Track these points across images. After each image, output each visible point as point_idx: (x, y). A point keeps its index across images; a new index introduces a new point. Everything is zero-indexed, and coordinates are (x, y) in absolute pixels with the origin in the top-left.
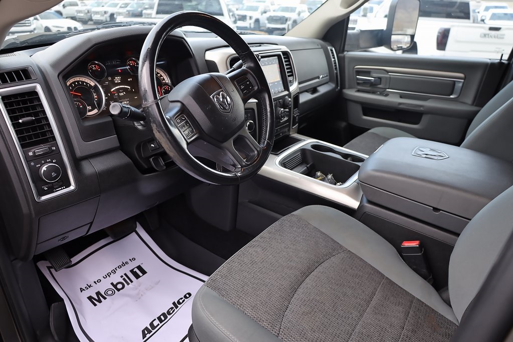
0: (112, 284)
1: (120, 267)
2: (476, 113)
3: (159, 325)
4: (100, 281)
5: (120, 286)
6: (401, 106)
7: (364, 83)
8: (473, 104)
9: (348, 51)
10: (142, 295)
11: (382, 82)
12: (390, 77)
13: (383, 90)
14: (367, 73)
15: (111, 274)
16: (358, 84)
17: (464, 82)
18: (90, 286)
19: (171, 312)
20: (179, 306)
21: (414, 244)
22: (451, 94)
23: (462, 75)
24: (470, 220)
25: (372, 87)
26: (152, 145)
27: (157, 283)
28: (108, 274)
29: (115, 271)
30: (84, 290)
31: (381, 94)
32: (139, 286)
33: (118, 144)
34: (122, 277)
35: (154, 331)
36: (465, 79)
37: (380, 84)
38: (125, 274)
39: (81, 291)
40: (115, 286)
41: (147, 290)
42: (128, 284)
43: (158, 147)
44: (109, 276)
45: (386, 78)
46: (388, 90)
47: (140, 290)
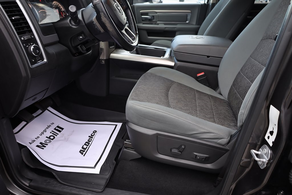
0: (47, 137)
1: (47, 128)
2: (199, 28)
3: (87, 147)
4: (39, 137)
5: (52, 138)
6: (166, 29)
7: (145, 19)
8: (196, 25)
9: (135, 3)
10: (68, 138)
11: (155, 18)
12: (158, 15)
13: (155, 22)
14: (146, 14)
15: (44, 133)
16: (143, 20)
17: (191, 15)
18: (34, 141)
19: (90, 140)
20: (93, 137)
21: (202, 74)
22: (186, 21)
23: (189, 11)
24: (222, 58)
25: (150, 21)
26: (80, 37)
27: (73, 131)
28: (42, 133)
29: (45, 131)
30: (31, 143)
31: (155, 24)
32: (63, 135)
33: (58, 39)
34: (51, 133)
35: (86, 150)
36: (191, 13)
37: (154, 19)
38: (52, 131)
39: (31, 144)
40: (49, 138)
41: (69, 136)
42: (56, 136)
43: (85, 37)
44: (43, 134)
45: (156, 15)
46: (158, 22)
47: (65, 137)
